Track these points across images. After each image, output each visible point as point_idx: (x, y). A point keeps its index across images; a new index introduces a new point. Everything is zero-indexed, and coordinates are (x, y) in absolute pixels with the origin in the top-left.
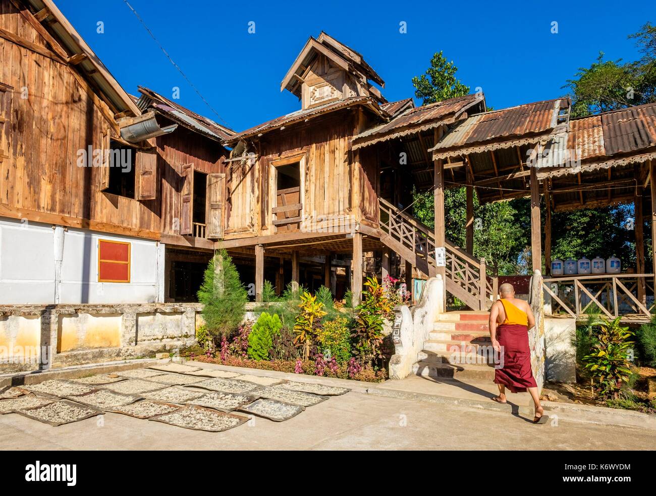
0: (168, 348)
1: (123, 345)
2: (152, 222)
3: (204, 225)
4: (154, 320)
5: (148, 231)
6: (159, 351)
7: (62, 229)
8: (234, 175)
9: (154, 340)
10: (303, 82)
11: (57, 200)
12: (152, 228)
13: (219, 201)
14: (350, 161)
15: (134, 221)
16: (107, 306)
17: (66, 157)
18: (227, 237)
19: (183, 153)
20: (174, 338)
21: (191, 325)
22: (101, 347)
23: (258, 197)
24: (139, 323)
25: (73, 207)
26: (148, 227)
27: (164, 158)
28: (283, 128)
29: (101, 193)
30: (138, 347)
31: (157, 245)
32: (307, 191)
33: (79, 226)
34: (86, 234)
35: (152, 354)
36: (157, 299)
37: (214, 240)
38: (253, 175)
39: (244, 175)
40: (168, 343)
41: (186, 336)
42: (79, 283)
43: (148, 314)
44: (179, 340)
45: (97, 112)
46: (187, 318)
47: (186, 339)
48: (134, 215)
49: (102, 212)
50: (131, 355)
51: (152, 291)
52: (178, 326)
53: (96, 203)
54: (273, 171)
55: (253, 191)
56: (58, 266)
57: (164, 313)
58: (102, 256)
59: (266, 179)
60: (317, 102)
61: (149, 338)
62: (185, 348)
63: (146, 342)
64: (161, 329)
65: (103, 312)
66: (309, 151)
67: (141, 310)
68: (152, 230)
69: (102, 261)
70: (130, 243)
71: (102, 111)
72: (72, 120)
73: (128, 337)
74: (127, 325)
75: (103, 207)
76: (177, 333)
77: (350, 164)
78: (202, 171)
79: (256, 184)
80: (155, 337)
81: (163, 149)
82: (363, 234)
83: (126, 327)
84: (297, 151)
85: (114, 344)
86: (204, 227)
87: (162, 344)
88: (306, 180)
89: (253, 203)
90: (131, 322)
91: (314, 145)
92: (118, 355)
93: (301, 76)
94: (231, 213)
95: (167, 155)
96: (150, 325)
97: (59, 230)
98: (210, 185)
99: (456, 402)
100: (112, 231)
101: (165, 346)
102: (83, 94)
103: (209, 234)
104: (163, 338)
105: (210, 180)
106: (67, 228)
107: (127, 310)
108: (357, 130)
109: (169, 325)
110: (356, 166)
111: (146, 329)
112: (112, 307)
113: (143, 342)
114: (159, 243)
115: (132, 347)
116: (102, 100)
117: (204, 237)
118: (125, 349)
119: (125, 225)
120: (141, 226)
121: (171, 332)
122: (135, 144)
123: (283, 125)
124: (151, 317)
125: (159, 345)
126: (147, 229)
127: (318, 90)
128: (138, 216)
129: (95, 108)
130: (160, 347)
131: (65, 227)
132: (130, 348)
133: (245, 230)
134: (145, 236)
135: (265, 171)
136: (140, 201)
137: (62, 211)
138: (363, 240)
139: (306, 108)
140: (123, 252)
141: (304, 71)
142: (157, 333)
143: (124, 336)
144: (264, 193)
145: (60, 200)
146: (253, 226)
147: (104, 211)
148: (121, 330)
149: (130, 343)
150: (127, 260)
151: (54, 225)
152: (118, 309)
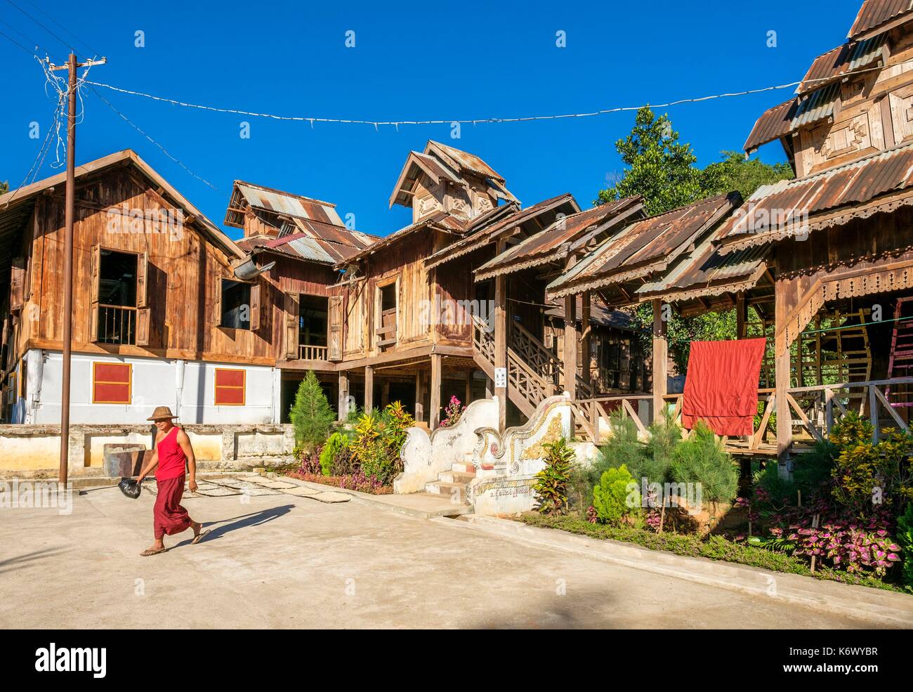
0: (266, 464)
1: (223, 460)
2: (267, 350)
3: (325, 348)
4: (254, 438)
5: (262, 358)
6: (257, 466)
7: (182, 362)
8: (350, 297)
9: (254, 456)
10: (413, 195)
11: (178, 338)
12: (267, 355)
13: (338, 324)
14: (430, 281)
15: (249, 350)
16: (209, 426)
17: (184, 302)
18: (345, 359)
19: (300, 281)
20: (275, 455)
21: (291, 444)
22: (203, 460)
23: (367, 319)
24: (239, 441)
25: (191, 343)
26: (263, 354)
27: (279, 288)
28: (372, 252)
29: (216, 328)
30: (236, 461)
31: (273, 370)
32: (400, 312)
33: (194, 359)
34: (201, 365)
35: (250, 469)
36: (272, 420)
37: (336, 362)
38: (363, 295)
39: (357, 296)
40: (267, 460)
41: (286, 454)
42: (194, 406)
43: (247, 433)
44: (279, 457)
45: (211, 259)
46: (287, 437)
47: (285, 457)
48: (248, 345)
49: (217, 344)
50: (229, 468)
51: (267, 413)
52: (280, 446)
53: (211, 337)
54: (378, 292)
55: (363, 313)
56: (179, 392)
57: (262, 433)
58: (218, 382)
59: (373, 300)
60: (425, 215)
61: (249, 455)
62: (284, 466)
63: (247, 458)
64: (261, 448)
65: (204, 431)
66: (402, 271)
67: (239, 429)
68: (267, 357)
69: (218, 387)
70: (245, 370)
71: (216, 257)
72: (189, 270)
73: (226, 452)
74: (226, 442)
75: (218, 340)
76: (278, 451)
77: (430, 284)
78: (322, 295)
79: (366, 305)
80: (255, 454)
81: (278, 280)
82: (443, 355)
83: (225, 444)
84: (394, 272)
85: (215, 458)
86: (326, 350)
87: (261, 460)
88: (400, 301)
89: (363, 325)
90: (230, 439)
91: (406, 266)
92: (217, 467)
93: (410, 190)
94: (349, 334)
95: (282, 286)
96: (250, 443)
97: (180, 363)
98: (331, 308)
99: (392, 509)
100: (226, 360)
101: (263, 462)
102: (196, 244)
103: (331, 357)
104: (263, 455)
105: (331, 303)
106: (186, 361)
107: (226, 430)
108: (434, 249)
109: (270, 444)
110: (434, 285)
111: (246, 446)
112: (214, 426)
113: (244, 458)
114: (274, 368)
115: (231, 461)
116: (216, 247)
117: (326, 359)
118: (224, 462)
119: (239, 354)
120: (256, 354)
121: (271, 450)
122: (249, 280)
123: (373, 249)
124: (251, 436)
125: (258, 461)
126: (261, 356)
127: (425, 202)
128: (253, 345)
129: (208, 255)
130: (258, 463)
131: (185, 360)
132: (229, 462)
133: (357, 352)
134: (259, 363)
135: (372, 292)
136: (254, 332)
137: (182, 347)
138: (442, 360)
139: (416, 222)
140: (239, 378)
141: (413, 184)
142: (257, 450)
143: (223, 452)
144: (371, 314)
145: (179, 338)
146: (363, 347)
147: (219, 344)
148: (221, 446)
149: (229, 457)
150: (242, 386)
151: (176, 359)
152: (217, 429)
